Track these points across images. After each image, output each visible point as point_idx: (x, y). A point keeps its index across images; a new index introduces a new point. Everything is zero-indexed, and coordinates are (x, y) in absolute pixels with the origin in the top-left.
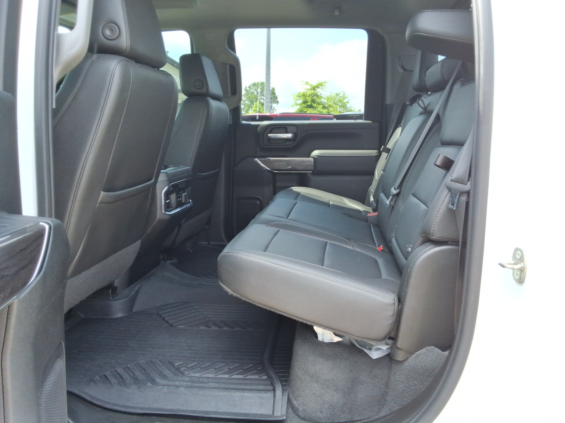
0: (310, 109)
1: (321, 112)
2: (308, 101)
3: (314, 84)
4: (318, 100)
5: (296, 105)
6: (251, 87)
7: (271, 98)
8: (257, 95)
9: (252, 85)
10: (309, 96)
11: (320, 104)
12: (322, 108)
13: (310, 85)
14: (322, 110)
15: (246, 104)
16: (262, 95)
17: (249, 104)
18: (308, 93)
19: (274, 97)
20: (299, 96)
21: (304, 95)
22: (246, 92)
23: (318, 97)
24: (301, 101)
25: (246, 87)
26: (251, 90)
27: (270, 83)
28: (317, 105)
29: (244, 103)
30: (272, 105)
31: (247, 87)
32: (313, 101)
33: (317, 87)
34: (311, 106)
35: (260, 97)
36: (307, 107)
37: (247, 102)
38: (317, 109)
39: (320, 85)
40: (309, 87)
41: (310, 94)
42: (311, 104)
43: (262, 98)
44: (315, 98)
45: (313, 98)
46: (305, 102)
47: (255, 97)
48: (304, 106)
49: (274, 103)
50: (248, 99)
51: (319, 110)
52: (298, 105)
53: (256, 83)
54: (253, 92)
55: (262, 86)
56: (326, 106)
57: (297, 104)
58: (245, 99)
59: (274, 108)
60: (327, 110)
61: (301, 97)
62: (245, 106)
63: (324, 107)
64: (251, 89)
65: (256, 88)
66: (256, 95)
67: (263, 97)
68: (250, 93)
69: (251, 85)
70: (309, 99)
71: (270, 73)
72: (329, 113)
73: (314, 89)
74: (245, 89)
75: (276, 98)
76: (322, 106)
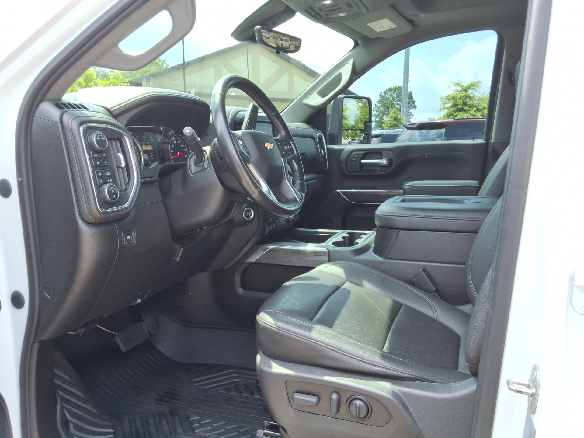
0: (461, 112)
1: (474, 116)
2: (459, 104)
3: (465, 84)
4: (470, 102)
5: (445, 110)
6: (386, 93)
7: (409, 103)
8: (393, 101)
9: (388, 91)
10: (460, 98)
11: (473, 107)
12: (475, 111)
13: (461, 86)
14: (475, 113)
15: (381, 110)
16: (398, 100)
17: (384, 110)
18: (459, 96)
19: (411, 101)
20: (448, 99)
21: (454, 98)
22: (381, 98)
23: (470, 99)
24: (450, 105)
25: (381, 93)
26: (387, 96)
27: (408, 87)
28: (469, 107)
29: (378, 110)
30: (409, 110)
31: (383, 92)
32: (465, 104)
33: (470, 88)
34: (462, 110)
35: (396, 102)
36: (457, 111)
37: (382, 109)
38: (469, 112)
39: (473, 86)
40: (459, 88)
41: (461, 96)
42: (462, 107)
43: (398, 104)
44: (467, 100)
45: (464, 101)
46: (455, 105)
47: (390, 103)
48: (454, 110)
49: (411, 108)
50: (383, 105)
51: (472, 114)
52: (447, 108)
53: (392, 87)
54: (388, 98)
55: (398, 91)
56: (480, 108)
57: (445, 108)
58: (380, 106)
59: (411, 113)
60: (481, 113)
61: (450, 100)
62: (379, 112)
63: (478, 110)
64: (386, 94)
65: (392, 93)
66: (391, 101)
67: (399, 102)
68: (385, 99)
69: (386, 90)
70: (460, 102)
71: (408, 77)
72: (483, 116)
73: (466, 90)
74: (380, 95)
75: (413, 102)
76: (475, 108)
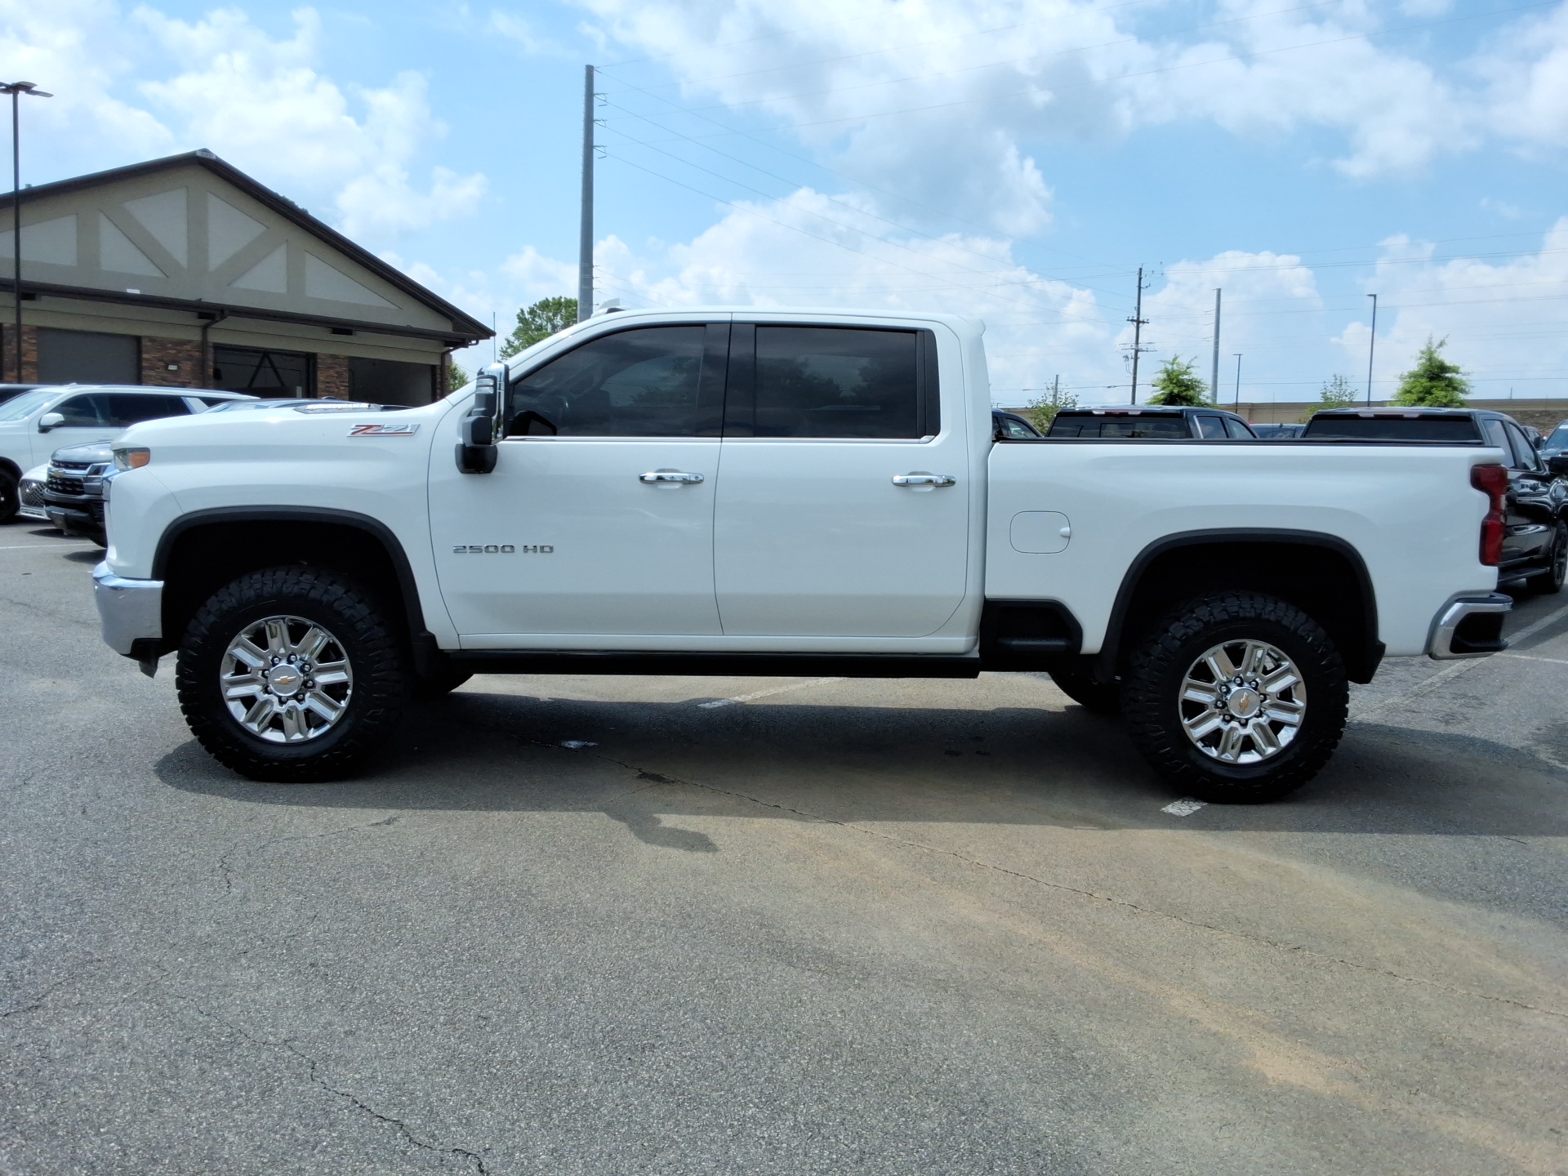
6: (536, 312)
9: (539, 308)
22: (523, 323)
25: (522, 311)
26: (537, 319)
27: (591, 304)
31: (526, 310)
53: (551, 300)
54: (541, 326)
55: (566, 309)
64: (535, 316)
65: (550, 314)
68: (533, 327)
69: (535, 305)
71: (592, 278)
74: (518, 315)
